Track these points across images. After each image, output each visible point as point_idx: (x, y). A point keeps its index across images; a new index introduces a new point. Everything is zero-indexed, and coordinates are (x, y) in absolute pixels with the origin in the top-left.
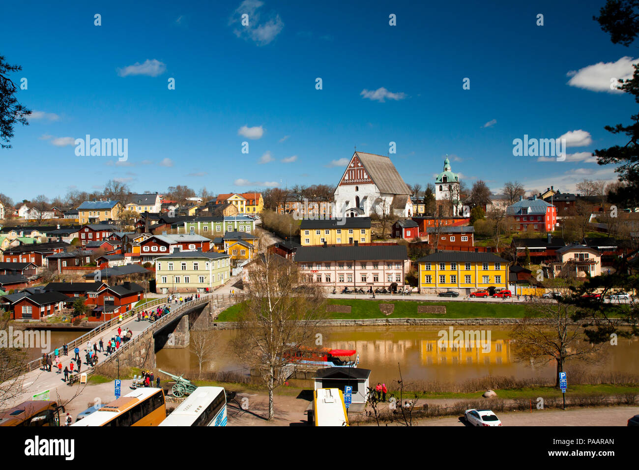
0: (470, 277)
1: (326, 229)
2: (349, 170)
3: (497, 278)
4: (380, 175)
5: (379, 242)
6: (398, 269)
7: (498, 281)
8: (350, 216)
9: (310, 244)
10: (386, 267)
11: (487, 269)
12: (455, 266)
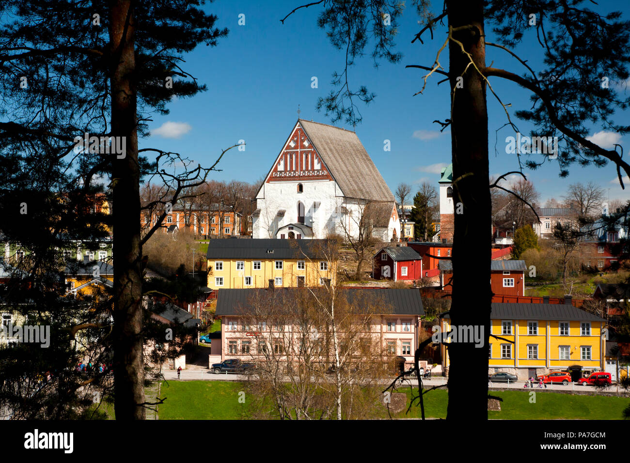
0: (535, 348)
1: (254, 259)
2: (285, 154)
3: (584, 350)
4: (343, 165)
5: (353, 285)
6: (407, 331)
7: (586, 355)
8: (287, 237)
9: (225, 286)
10: (385, 328)
11: (566, 333)
12: (509, 328)
